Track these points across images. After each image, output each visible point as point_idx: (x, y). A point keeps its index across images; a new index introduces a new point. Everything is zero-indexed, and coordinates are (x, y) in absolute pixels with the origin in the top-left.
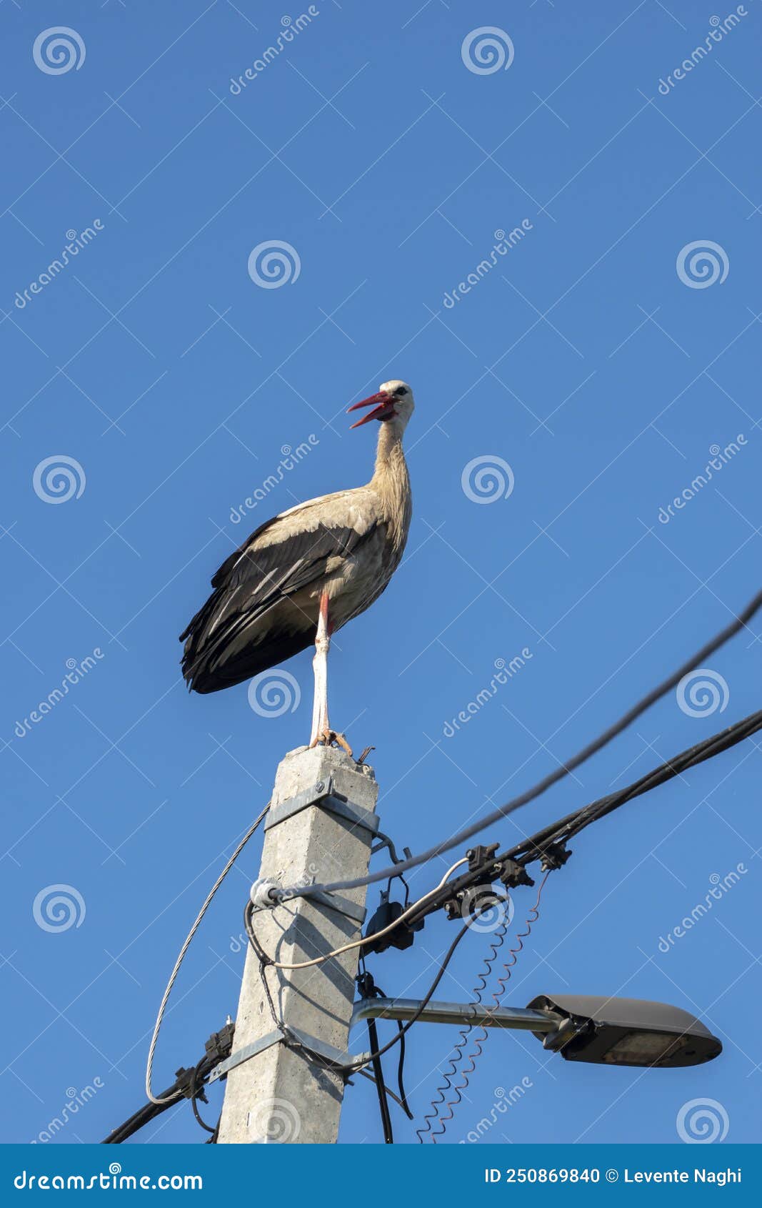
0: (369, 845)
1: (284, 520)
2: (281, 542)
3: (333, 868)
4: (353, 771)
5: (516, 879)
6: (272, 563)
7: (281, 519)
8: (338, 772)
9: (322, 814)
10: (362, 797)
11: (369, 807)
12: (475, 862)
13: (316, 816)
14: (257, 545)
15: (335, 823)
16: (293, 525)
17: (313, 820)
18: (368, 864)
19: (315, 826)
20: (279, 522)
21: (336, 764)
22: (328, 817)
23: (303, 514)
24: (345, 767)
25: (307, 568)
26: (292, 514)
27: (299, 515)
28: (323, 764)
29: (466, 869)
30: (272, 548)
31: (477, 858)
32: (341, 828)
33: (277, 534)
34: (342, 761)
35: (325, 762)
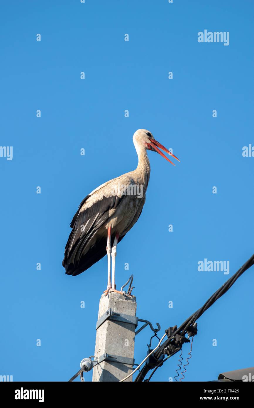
0: (133, 331)
1: (91, 196)
2: (91, 207)
3: (118, 345)
4: (124, 301)
5: (180, 342)
6: (88, 216)
7: (90, 196)
8: (117, 303)
9: (111, 323)
10: (129, 311)
11: (132, 314)
12: (169, 335)
13: (109, 324)
14: (82, 210)
15: (118, 325)
16: (94, 198)
17: (108, 326)
18: (134, 339)
19: (108, 329)
20: (90, 198)
21: (116, 300)
22: (114, 323)
23: (98, 193)
24: (120, 300)
25: (101, 217)
26: (94, 193)
27: (96, 193)
28: (110, 301)
29: (167, 338)
30: (88, 209)
31: (169, 333)
32: (120, 327)
33: (89, 204)
34: (119, 297)
35: (111, 300)
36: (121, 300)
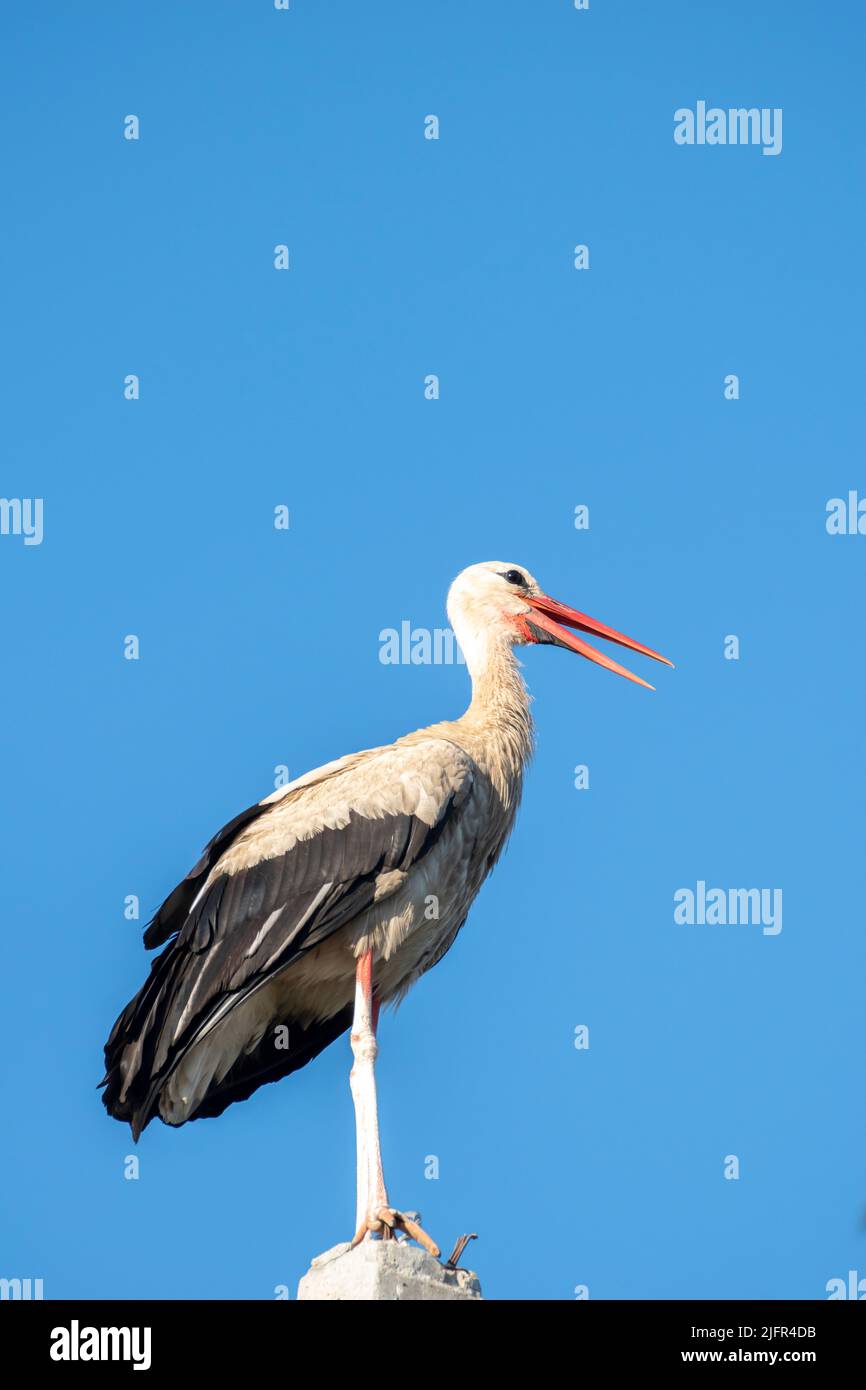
1: (276, 810)
6: (274, 894)
7: (269, 807)
14: (234, 863)
20: (268, 817)
21: (406, 1272)
23: (312, 798)
24: (425, 1277)
26: (289, 797)
28: (381, 1275)
34: (417, 1266)
35: (384, 1271)
36: (428, 1277)
